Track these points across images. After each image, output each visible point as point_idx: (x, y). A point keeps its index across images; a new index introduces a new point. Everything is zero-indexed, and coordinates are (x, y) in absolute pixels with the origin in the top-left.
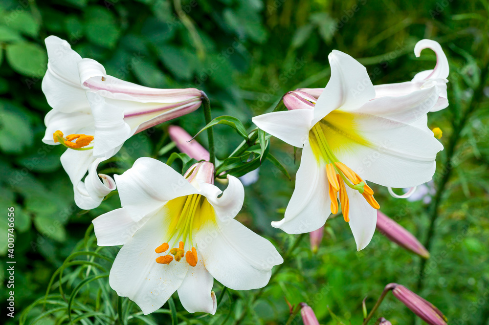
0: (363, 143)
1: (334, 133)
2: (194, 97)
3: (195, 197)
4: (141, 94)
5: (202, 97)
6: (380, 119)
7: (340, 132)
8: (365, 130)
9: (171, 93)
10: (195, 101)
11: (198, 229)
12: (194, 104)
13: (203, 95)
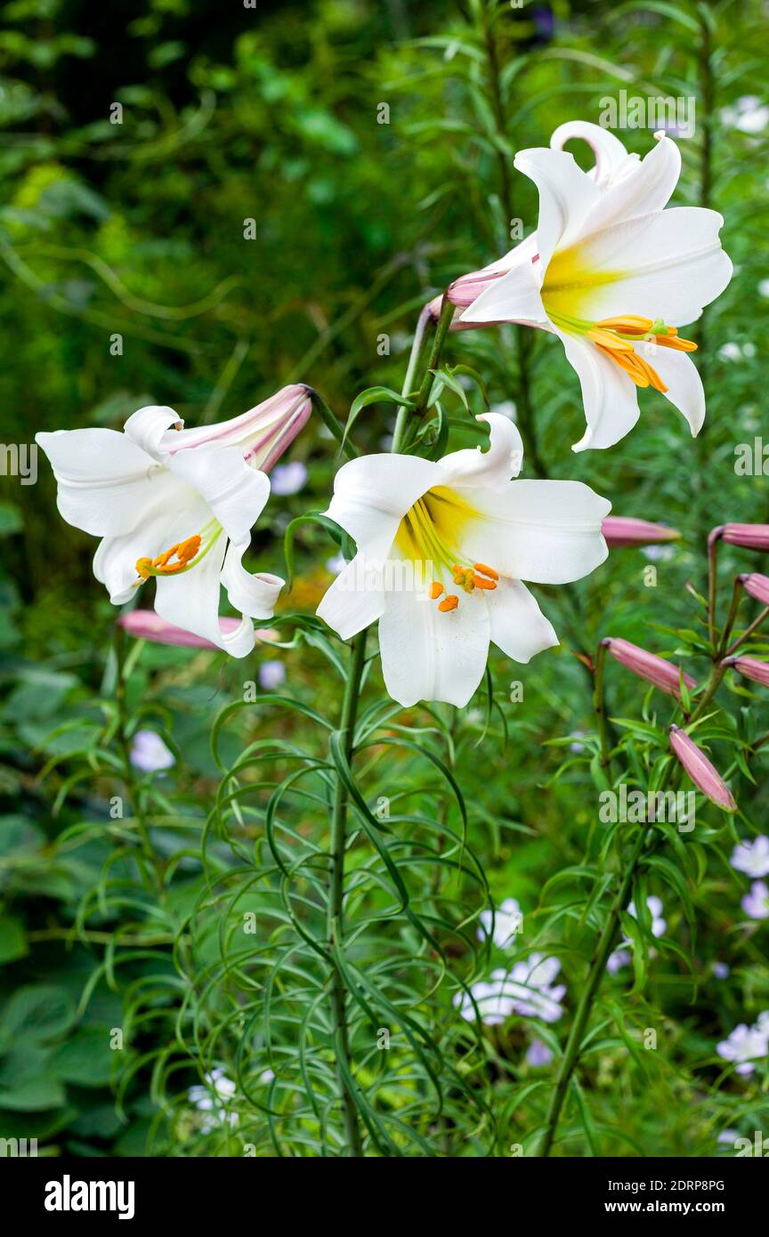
0: (613, 278)
1: (559, 294)
2: (297, 397)
3: (418, 506)
4: (227, 433)
5: (308, 392)
6: (618, 228)
7: (566, 287)
8: (605, 260)
9: (262, 409)
10: (302, 402)
11: (456, 546)
12: (304, 408)
13: (307, 389)
